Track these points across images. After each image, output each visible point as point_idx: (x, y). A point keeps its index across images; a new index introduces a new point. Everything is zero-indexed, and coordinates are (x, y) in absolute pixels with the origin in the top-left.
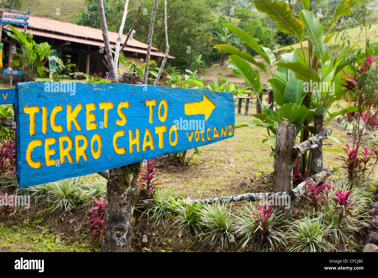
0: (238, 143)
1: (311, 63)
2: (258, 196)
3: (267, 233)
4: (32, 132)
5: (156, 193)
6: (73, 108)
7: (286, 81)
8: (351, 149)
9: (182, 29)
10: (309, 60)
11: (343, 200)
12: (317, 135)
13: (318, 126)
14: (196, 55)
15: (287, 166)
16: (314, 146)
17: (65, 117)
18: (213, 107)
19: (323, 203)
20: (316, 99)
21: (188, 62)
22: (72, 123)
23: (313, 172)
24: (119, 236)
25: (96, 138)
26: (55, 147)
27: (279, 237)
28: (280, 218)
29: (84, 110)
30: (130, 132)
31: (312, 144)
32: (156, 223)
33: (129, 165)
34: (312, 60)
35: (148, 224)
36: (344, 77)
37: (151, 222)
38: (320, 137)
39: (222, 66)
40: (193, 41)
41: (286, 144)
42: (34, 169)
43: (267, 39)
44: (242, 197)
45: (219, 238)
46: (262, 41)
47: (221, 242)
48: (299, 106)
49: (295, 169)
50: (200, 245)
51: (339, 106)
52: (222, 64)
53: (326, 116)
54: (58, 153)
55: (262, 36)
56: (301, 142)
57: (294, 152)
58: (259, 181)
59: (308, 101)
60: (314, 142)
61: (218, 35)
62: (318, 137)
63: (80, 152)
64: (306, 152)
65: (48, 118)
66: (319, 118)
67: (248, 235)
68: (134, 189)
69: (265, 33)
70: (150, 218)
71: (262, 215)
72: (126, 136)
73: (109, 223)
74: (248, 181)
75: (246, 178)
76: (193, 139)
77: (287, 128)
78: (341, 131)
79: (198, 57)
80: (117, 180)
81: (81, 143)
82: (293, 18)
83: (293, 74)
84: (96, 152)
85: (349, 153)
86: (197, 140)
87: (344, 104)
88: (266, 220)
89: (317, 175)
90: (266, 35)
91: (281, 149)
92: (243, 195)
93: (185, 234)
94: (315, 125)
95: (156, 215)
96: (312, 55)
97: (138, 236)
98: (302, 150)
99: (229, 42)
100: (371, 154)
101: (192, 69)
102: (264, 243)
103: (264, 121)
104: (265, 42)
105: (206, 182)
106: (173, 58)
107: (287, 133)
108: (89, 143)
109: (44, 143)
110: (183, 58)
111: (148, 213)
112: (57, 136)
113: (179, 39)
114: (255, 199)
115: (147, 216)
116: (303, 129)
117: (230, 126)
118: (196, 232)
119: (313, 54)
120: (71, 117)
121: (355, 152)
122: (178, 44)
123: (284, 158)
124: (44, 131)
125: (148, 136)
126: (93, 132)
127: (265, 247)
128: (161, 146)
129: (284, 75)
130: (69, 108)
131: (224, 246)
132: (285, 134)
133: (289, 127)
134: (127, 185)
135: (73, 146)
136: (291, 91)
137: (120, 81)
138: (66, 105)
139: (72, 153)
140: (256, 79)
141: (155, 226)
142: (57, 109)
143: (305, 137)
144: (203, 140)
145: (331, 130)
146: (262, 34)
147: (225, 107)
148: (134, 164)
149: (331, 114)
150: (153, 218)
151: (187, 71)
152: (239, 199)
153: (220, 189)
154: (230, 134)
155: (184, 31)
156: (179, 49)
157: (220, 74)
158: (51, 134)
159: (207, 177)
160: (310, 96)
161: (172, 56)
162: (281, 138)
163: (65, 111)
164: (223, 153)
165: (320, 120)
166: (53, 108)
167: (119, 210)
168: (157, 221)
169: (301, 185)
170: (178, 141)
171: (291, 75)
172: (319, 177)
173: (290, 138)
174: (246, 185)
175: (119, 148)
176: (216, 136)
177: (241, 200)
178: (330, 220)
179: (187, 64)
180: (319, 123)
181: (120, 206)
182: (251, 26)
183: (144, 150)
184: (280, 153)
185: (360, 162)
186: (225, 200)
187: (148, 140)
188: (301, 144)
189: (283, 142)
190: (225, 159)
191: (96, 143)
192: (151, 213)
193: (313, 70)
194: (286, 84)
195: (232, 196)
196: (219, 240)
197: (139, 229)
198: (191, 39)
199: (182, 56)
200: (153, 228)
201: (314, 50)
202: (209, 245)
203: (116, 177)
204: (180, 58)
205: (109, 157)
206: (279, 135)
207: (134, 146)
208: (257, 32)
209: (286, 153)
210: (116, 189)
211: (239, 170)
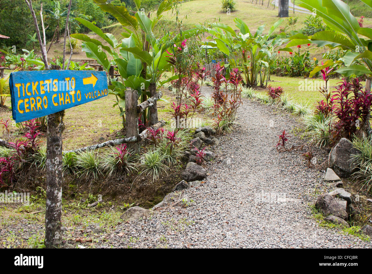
0: (90, 112)
1: (144, 46)
2: (116, 141)
3: (125, 165)
4: (19, 96)
5: (40, 148)
6: (35, 83)
7: (127, 60)
8: (176, 106)
9: (13, 7)
10: (143, 44)
11: (172, 137)
12: (152, 97)
13: (153, 91)
14: (30, 34)
15: (134, 119)
16: (151, 104)
17: (32, 88)
18: (96, 80)
19: (159, 142)
20: (150, 72)
21: (22, 41)
22: (35, 90)
23: (152, 124)
24: (57, 149)
25: (45, 98)
26: (28, 103)
27: (133, 166)
28: (132, 154)
29: (39, 84)
30: (59, 94)
31: (149, 103)
32: (43, 169)
33: (60, 112)
34: (145, 43)
35: (37, 171)
36: (168, 55)
37: (39, 169)
38: (155, 98)
39: (57, 44)
40: (26, 19)
41: (132, 104)
42: (21, 114)
43: (99, 15)
44: (105, 144)
45: (91, 174)
46: (94, 17)
47: (93, 176)
48: (138, 78)
49: (139, 121)
50: (78, 180)
51: (166, 76)
52: (57, 42)
53: (158, 84)
54: (30, 105)
55: (94, 12)
56: (141, 102)
57: (138, 109)
58: (113, 135)
59: (144, 74)
60: (151, 101)
61: (51, 13)
62: (153, 98)
63: (39, 105)
64: (146, 108)
65: (25, 89)
66: (152, 85)
67: (112, 168)
68: (62, 124)
69: (97, 9)
70: (37, 167)
71: (121, 153)
72: (58, 97)
73: (51, 143)
74: (105, 136)
75: (102, 135)
76: (88, 97)
77: (132, 93)
78: (171, 97)
79: (33, 35)
80: (53, 120)
81: (39, 101)
82: (129, 15)
83: (132, 54)
84: (45, 105)
85: (175, 108)
86: (90, 98)
87: (170, 74)
88: (123, 156)
89: (154, 125)
90: (98, 11)
91: (129, 107)
92: (105, 143)
93: (66, 174)
94: (150, 91)
95: (42, 165)
96: (144, 40)
97: (31, 180)
98: (143, 107)
99: (62, 19)
100: (190, 108)
101: (27, 48)
102: (123, 172)
103: (113, 90)
104: (97, 18)
105: (72, 140)
106: (8, 37)
107: (133, 96)
108: (42, 100)
109: (24, 101)
110: (17, 37)
111: (35, 164)
112: (29, 98)
113: (10, 18)
114: (114, 144)
115: (35, 166)
116: (142, 94)
117: (106, 90)
118: (74, 172)
119: (146, 39)
120: (34, 88)
121: (179, 108)
122: (10, 23)
123: (132, 113)
124: (24, 95)
125: (67, 96)
126: (43, 95)
127: (124, 174)
128: (73, 101)
129: (126, 55)
130: (33, 83)
131: (95, 178)
132: (131, 97)
133: (134, 92)
134: (59, 122)
135: (36, 102)
136: (132, 66)
137: (50, 69)
138: (31, 82)
139: (36, 106)
140: (105, 59)
141: (43, 172)
142: (28, 85)
143: (144, 99)
144: (93, 98)
145: (162, 94)
146: (94, 11)
147: (102, 79)
148: (61, 111)
149: (161, 82)
150: (40, 166)
151: (24, 50)
152: (103, 145)
153: (85, 143)
154: (106, 94)
155: (15, 9)
156: (12, 28)
157: (55, 52)
158: (27, 97)
159: (72, 137)
160: (146, 70)
161: (6, 36)
162: (129, 100)
163: (31, 85)
164: (79, 120)
165: (154, 87)
166: (26, 84)
167: (56, 136)
168: (44, 168)
169: (144, 132)
170: (81, 99)
171: (130, 55)
172: (156, 126)
173: (134, 99)
174: (104, 139)
175: (55, 103)
176: (99, 95)
177: (104, 146)
178: (165, 151)
179: (21, 43)
180: (153, 89)
181: (56, 133)
182: (82, 3)
183: (66, 104)
184: (129, 111)
185: (183, 115)
186: (92, 148)
187: (67, 99)
188: (142, 103)
189: (130, 103)
190: (82, 124)
191: (45, 100)
192: (38, 163)
193: (146, 51)
194: (128, 62)
195: (97, 144)
196: (91, 175)
197: (31, 175)
198: (24, 18)
199: (16, 35)
200: (41, 173)
201: (146, 37)
202: (84, 179)
203: (53, 119)
204: (14, 37)
205: (51, 107)
206: (127, 98)
207: (62, 102)
208: (88, 8)
209: (133, 110)
210: (54, 125)
211: (96, 130)
